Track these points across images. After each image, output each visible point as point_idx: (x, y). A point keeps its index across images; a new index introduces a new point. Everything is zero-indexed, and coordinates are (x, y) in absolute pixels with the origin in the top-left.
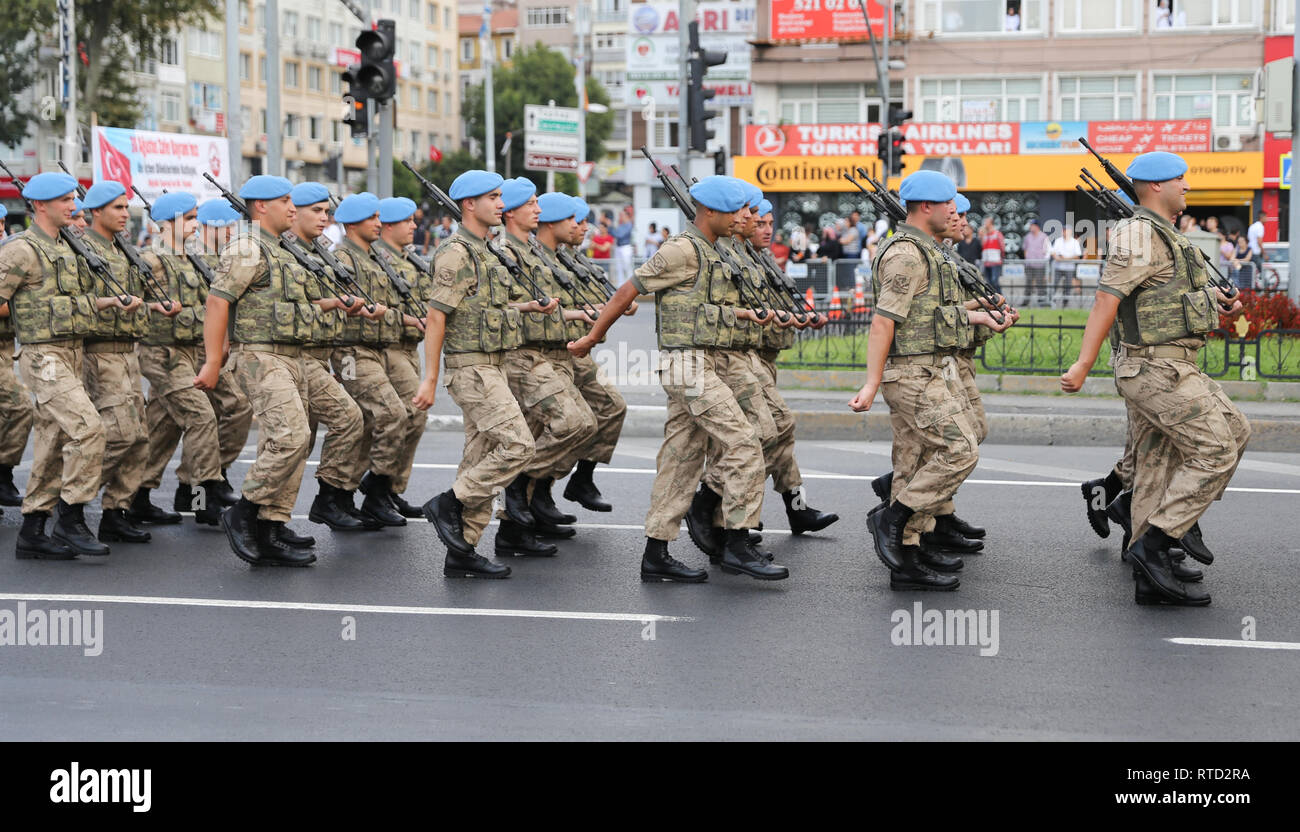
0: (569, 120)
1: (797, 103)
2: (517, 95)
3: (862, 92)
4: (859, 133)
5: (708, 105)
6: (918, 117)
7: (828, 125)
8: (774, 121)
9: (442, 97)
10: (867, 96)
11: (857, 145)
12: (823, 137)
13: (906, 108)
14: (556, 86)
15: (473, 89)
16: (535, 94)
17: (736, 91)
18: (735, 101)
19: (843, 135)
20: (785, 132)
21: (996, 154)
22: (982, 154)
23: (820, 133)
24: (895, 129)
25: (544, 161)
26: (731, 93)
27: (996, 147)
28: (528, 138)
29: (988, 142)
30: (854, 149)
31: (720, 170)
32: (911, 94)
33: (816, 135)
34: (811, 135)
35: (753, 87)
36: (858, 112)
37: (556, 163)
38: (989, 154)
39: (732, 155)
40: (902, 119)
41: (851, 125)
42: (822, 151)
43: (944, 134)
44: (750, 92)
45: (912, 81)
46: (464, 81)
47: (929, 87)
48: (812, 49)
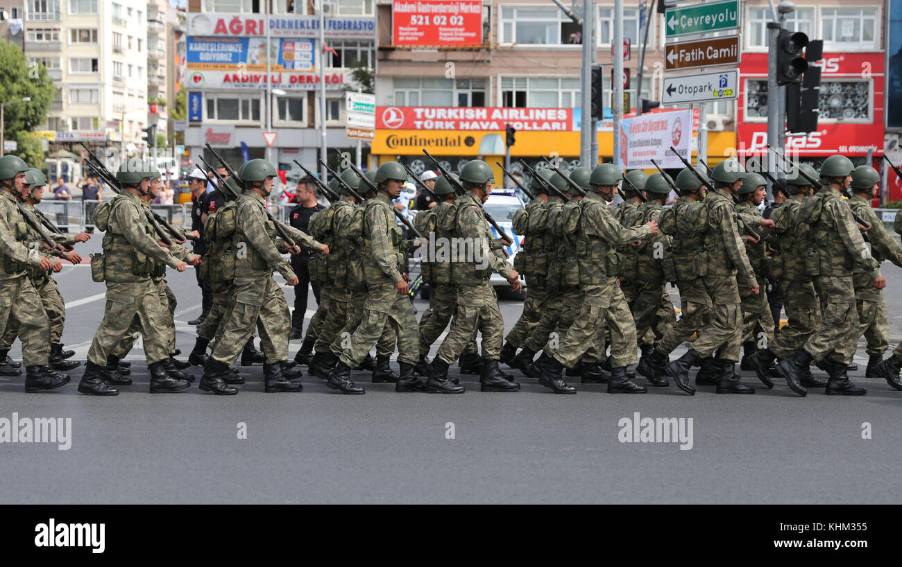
1: (406, 91)
3: (454, 86)
4: (458, 114)
6: (500, 103)
7: (436, 107)
10: (458, 88)
11: (457, 122)
12: (433, 116)
19: (447, 115)
20: (405, 112)
21: (556, 130)
22: (546, 130)
23: (430, 113)
27: (556, 126)
29: (550, 122)
30: (454, 125)
32: (494, 87)
33: (427, 115)
34: (423, 114)
36: (452, 99)
38: (551, 130)
41: (453, 108)
42: (431, 127)
43: (519, 115)
45: (496, 78)
47: (508, 82)
48: (420, 53)
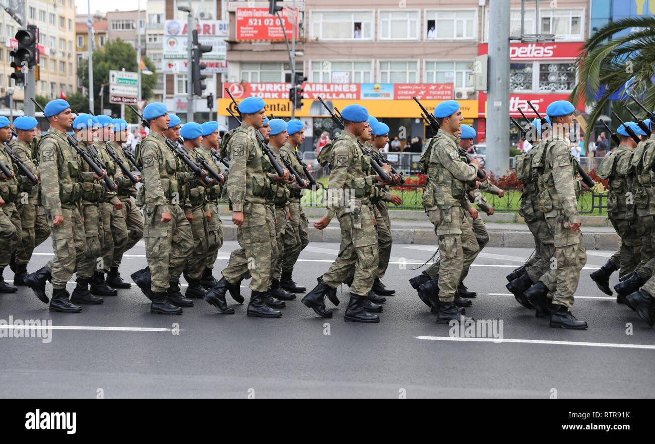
0: (133, 78)
1: (250, 72)
2: (107, 65)
3: (283, 68)
4: (281, 87)
5: (203, 72)
6: (310, 80)
7: (266, 83)
8: (239, 81)
9: (67, 66)
10: (285, 69)
11: (280, 94)
12: (263, 89)
13: (304, 76)
14: (128, 61)
15: (83, 62)
16: (116, 65)
17: (220, 65)
18: (219, 70)
19: (273, 88)
20: (244, 87)
21: (349, 99)
22: (342, 99)
23: (262, 87)
24: (299, 86)
25: (120, 99)
26: (216, 66)
27: (349, 96)
28: (111, 87)
29: (345, 93)
30: (278, 96)
31: (210, 105)
32: (307, 69)
33: (260, 89)
34: (257, 88)
35: (228, 63)
36: (280, 78)
37: (126, 100)
38: (346, 99)
39: (218, 97)
40: (302, 81)
41: (277, 83)
42: (262, 96)
43: (323, 89)
44: (226, 66)
45: (307, 62)
46: (79, 57)
47: (316, 66)
48: (258, 45)
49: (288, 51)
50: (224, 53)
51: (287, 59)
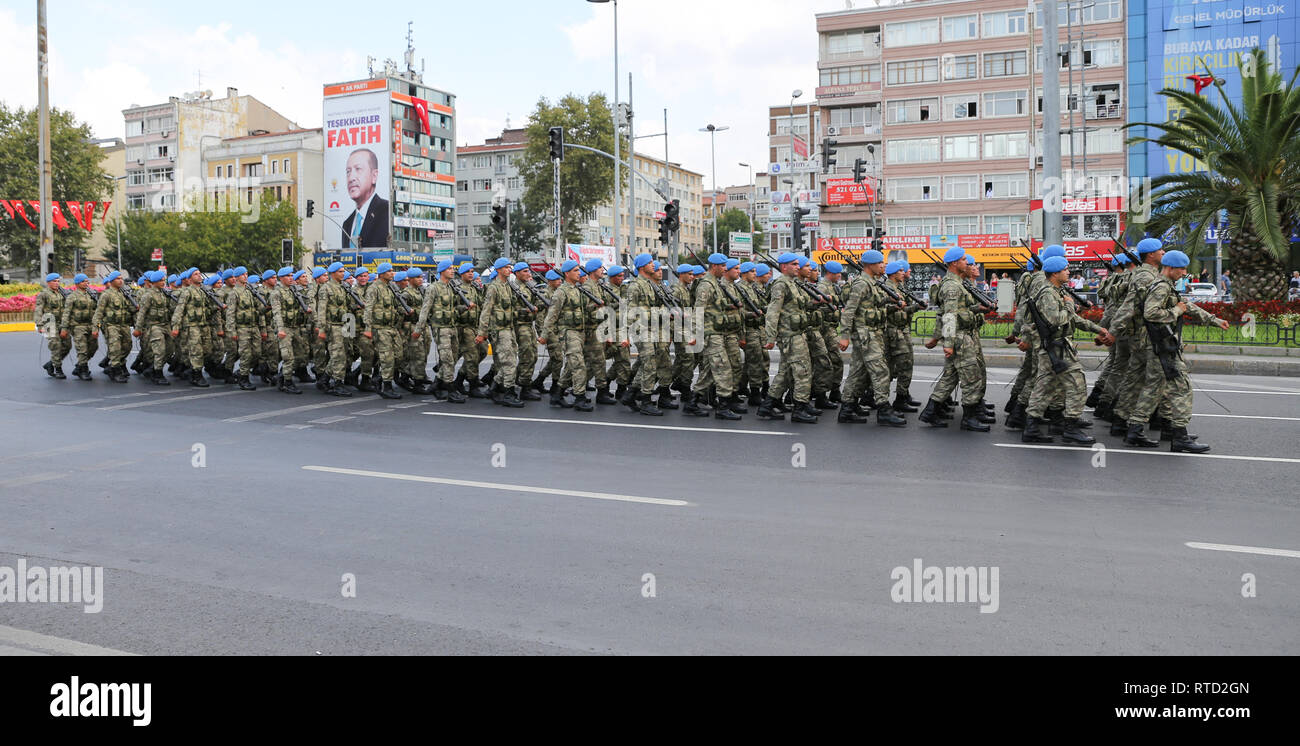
0: (747, 237)
1: (838, 229)
2: (726, 228)
3: (864, 225)
4: (863, 241)
5: (802, 230)
6: (888, 234)
7: (851, 238)
8: (829, 236)
9: (696, 230)
10: (867, 226)
12: (849, 243)
13: (883, 231)
14: (742, 224)
15: (708, 227)
16: (733, 228)
18: (813, 229)
19: (857, 242)
20: (833, 241)
21: (920, 249)
22: (914, 249)
24: (878, 239)
26: (811, 226)
27: (920, 246)
28: (730, 244)
29: (916, 244)
32: (885, 225)
33: (846, 242)
35: (820, 223)
36: (863, 233)
38: (917, 249)
39: (812, 250)
40: (881, 235)
41: (860, 237)
43: (898, 241)
45: (885, 220)
46: (705, 223)
47: (892, 222)
48: (844, 208)
49: (871, 211)
50: (818, 215)
51: (869, 218)
